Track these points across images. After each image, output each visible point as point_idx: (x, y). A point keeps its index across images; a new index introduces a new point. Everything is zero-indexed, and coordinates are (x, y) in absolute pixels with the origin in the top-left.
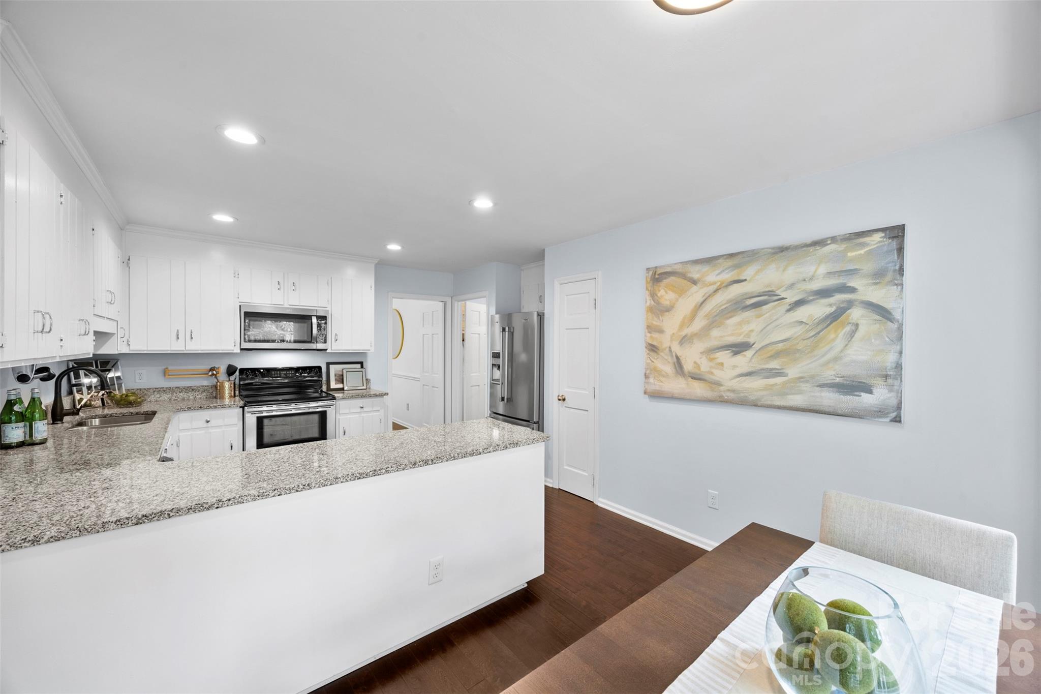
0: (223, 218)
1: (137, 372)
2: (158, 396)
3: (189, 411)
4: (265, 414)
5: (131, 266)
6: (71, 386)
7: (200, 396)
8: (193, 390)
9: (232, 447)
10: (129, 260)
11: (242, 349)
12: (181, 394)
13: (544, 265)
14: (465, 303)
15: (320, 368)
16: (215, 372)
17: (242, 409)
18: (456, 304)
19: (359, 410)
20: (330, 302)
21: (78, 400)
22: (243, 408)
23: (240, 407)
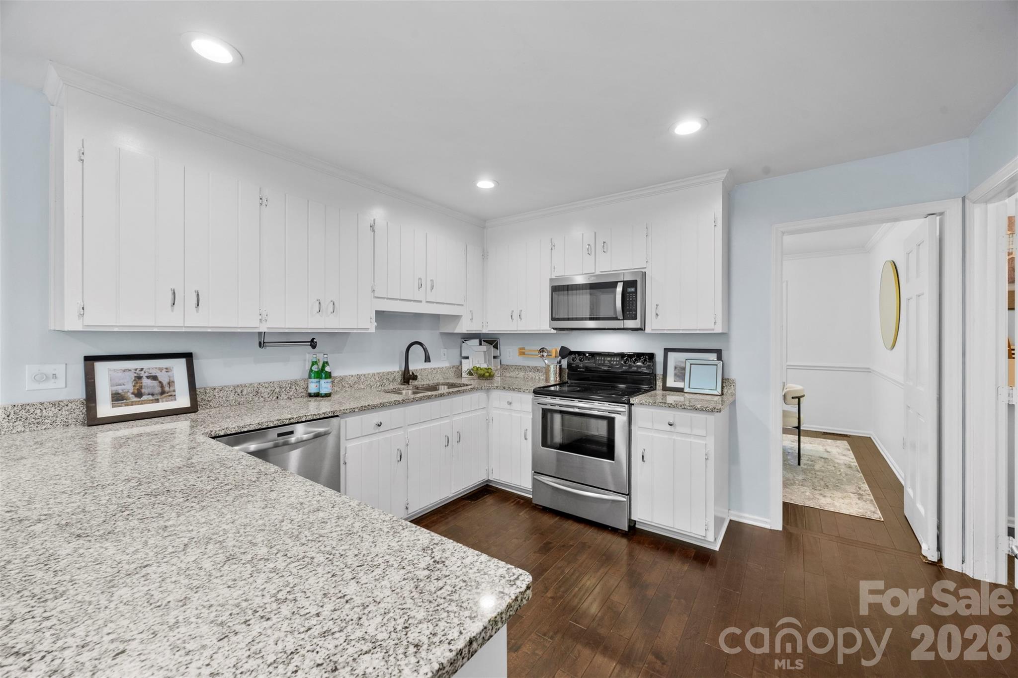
0: (485, 184)
1: (508, 350)
2: (517, 373)
4: (548, 406)
7: (542, 377)
8: (538, 370)
9: (526, 435)
11: (554, 329)
12: (530, 373)
15: (654, 356)
18: (978, 212)
19: (668, 428)
20: (648, 258)
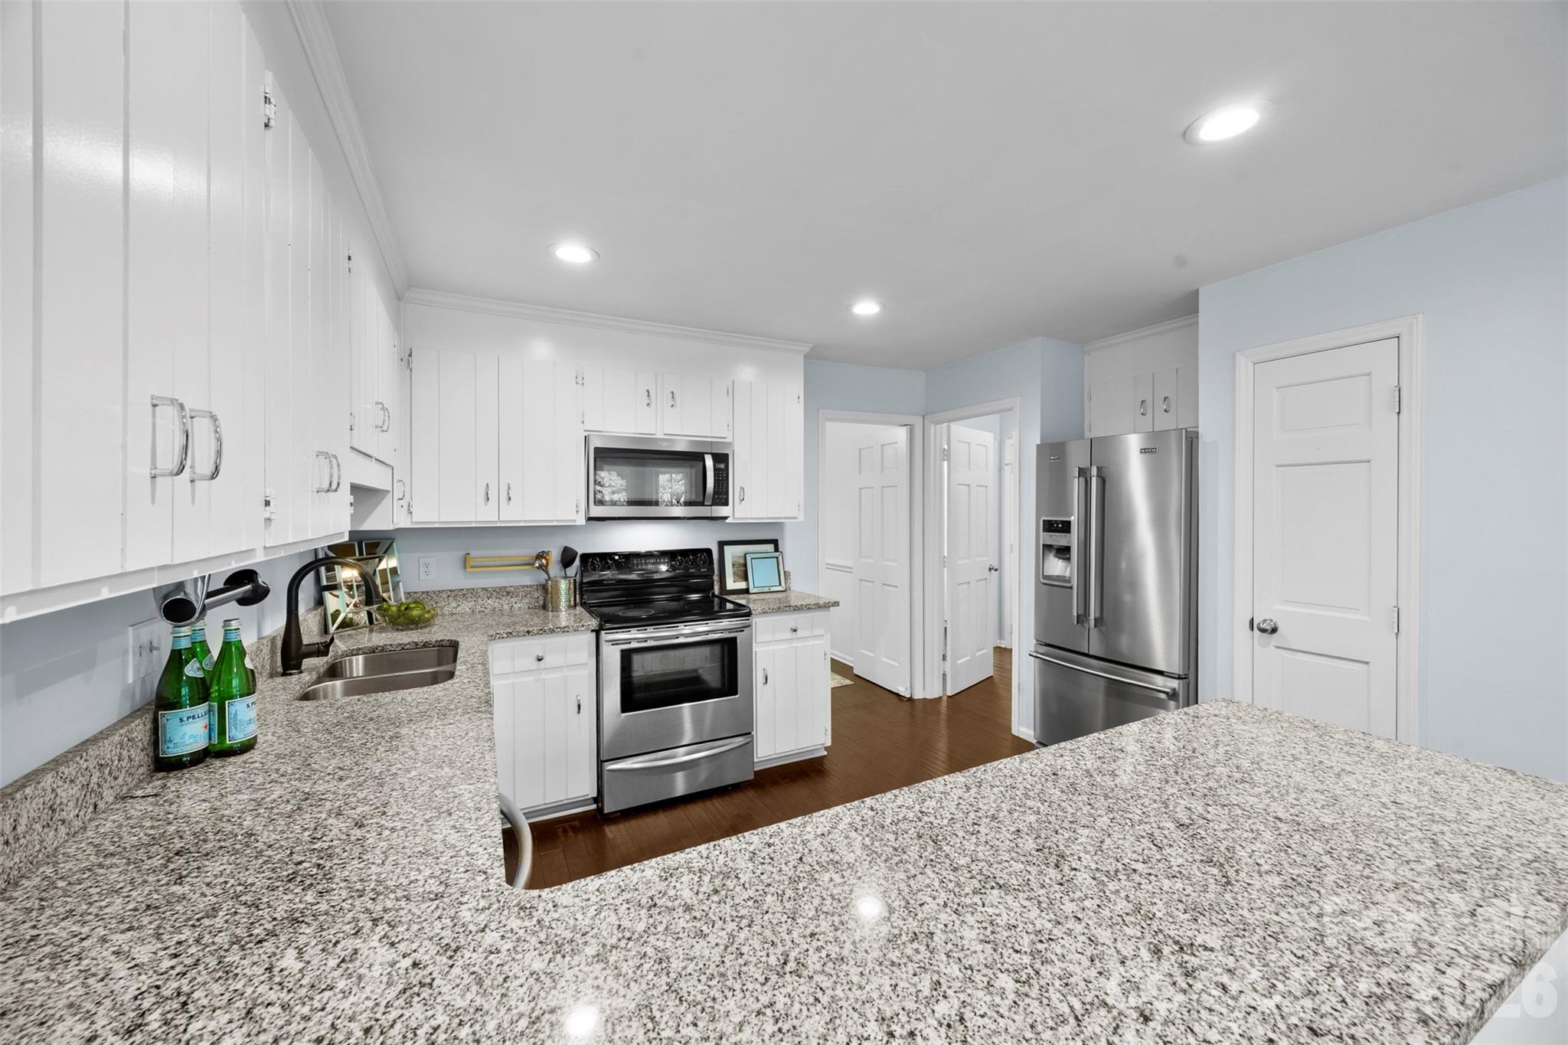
1: (422, 561)
2: (454, 604)
3: (508, 639)
4: (634, 645)
5: (414, 366)
6: (321, 589)
7: (519, 605)
8: (508, 593)
9: (579, 706)
10: (410, 355)
11: (590, 519)
12: (489, 601)
13: (1197, 323)
14: (949, 428)
15: (709, 551)
16: (544, 561)
17: (594, 634)
18: (932, 429)
19: (789, 635)
20: (731, 426)
21: (332, 615)
22: (597, 632)
23: (592, 631)
